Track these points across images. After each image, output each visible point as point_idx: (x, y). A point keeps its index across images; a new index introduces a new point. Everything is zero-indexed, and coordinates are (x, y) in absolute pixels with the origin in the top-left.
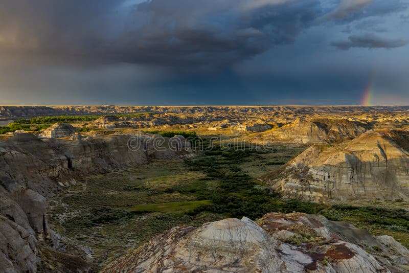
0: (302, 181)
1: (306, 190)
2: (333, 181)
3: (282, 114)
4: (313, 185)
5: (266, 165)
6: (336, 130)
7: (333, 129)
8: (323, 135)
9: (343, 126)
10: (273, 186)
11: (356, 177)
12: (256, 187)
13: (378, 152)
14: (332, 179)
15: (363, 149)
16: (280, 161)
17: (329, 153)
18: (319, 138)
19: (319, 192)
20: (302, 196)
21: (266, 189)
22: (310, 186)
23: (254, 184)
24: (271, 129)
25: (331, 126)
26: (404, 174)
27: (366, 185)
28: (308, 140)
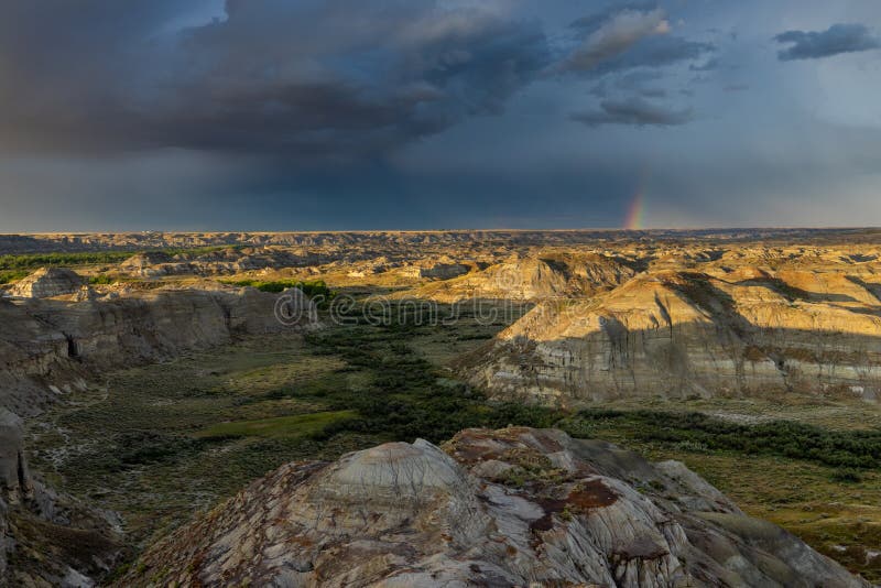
0: (523, 368)
1: (531, 384)
2: (579, 366)
3: (485, 246)
4: (544, 374)
5: (458, 340)
6: (584, 274)
7: (577, 272)
8: (560, 283)
9: (596, 265)
10: (472, 380)
11: (618, 358)
12: (441, 382)
13: (656, 312)
14: (577, 364)
15: (630, 307)
16: (483, 333)
18: (553, 288)
19: (555, 388)
20: (525, 396)
21: (458, 386)
22: (540, 377)
23: (437, 376)
24: (466, 273)
25: (575, 267)
26: (701, 350)
27: (637, 371)
28: (534, 294)
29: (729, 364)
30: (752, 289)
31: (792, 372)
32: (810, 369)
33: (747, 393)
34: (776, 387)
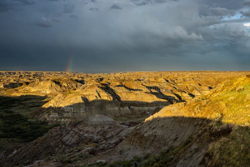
0: (59, 113)
1: (61, 118)
2: (76, 111)
3: (24, 77)
4: (65, 115)
5: (29, 107)
6: (66, 85)
7: (64, 85)
8: (59, 88)
9: (69, 82)
10: (40, 119)
12: (29, 120)
16: (37, 104)
18: (56, 89)
19: (69, 119)
20: (60, 122)
21: (36, 121)
23: (27, 119)
24: (21, 86)
25: (63, 83)
26: (109, 105)
27: (92, 112)
28: (50, 92)
29: (117, 108)
31: (132, 110)
32: (137, 108)
33: (121, 116)
34: (128, 114)
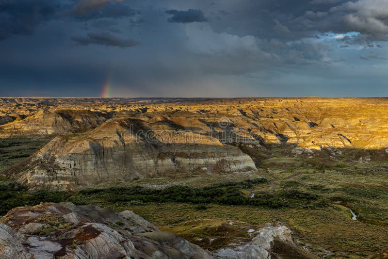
0: (48, 171)
1: (53, 179)
2: (79, 168)
3: (24, 106)
4: (60, 174)
5: (9, 158)
6: (80, 120)
7: (76, 119)
8: (68, 125)
9: (86, 116)
10: (18, 180)
11: (99, 162)
13: (117, 138)
14: (78, 167)
15: (105, 136)
16: (24, 153)
17: (74, 142)
18: (64, 128)
19: (66, 180)
20: (50, 186)
21: (10, 184)
22: (57, 175)
24: (12, 121)
25: (75, 117)
26: (139, 156)
27: (108, 168)
28: (53, 131)
29: (151, 162)
30: (160, 126)
31: (178, 163)
32: (186, 161)
33: (159, 174)
34: (171, 171)
